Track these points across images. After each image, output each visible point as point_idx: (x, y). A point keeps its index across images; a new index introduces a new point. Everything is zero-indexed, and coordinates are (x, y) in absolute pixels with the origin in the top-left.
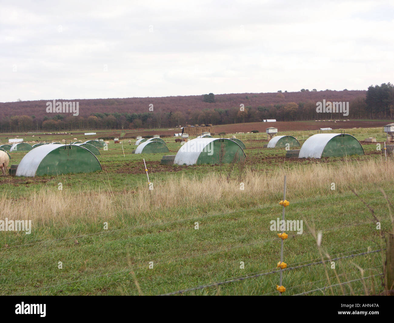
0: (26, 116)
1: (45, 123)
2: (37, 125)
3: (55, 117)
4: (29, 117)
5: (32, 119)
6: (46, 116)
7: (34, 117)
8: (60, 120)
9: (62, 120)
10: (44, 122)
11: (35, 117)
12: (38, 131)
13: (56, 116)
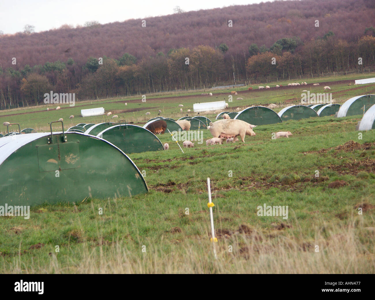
0: (205, 48)
1: (252, 61)
2: (233, 67)
3: (275, 46)
4: (213, 51)
5: (220, 55)
6: (253, 44)
7: (224, 50)
8: (288, 53)
9: (292, 52)
10: (250, 60)
11: (227, 50)
12: (238, 83)
13: (278, 42)
